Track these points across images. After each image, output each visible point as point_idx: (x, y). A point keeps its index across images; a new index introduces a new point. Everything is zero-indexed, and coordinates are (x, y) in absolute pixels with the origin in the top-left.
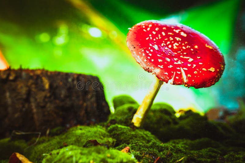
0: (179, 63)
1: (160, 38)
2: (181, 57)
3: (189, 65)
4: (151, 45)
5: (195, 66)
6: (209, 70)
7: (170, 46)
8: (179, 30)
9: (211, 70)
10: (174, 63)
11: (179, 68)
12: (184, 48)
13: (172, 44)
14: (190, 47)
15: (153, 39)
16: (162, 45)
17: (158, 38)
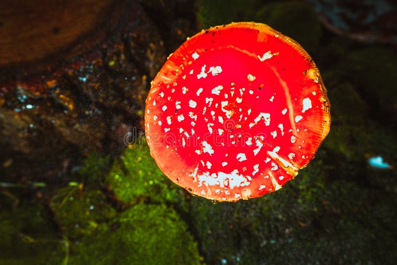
0: (259, 144)
1: (195, 117)
2: (251, 125)
3: (274, 134)
4: (198, 152)
5: (281, 126)
6: (303, 111)
7: (221, 120)
8: (203, 69)
9: (307, 109)
10: (255, 154)
11: (268, 160)
12: (239, 100)
13: (219, 112)
14: (244, 89)
15: (190, 132)
16: (211, 130)
17: (193, 120)
